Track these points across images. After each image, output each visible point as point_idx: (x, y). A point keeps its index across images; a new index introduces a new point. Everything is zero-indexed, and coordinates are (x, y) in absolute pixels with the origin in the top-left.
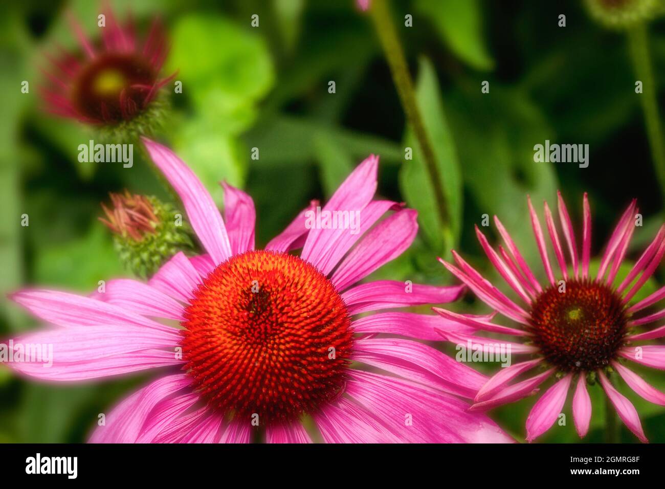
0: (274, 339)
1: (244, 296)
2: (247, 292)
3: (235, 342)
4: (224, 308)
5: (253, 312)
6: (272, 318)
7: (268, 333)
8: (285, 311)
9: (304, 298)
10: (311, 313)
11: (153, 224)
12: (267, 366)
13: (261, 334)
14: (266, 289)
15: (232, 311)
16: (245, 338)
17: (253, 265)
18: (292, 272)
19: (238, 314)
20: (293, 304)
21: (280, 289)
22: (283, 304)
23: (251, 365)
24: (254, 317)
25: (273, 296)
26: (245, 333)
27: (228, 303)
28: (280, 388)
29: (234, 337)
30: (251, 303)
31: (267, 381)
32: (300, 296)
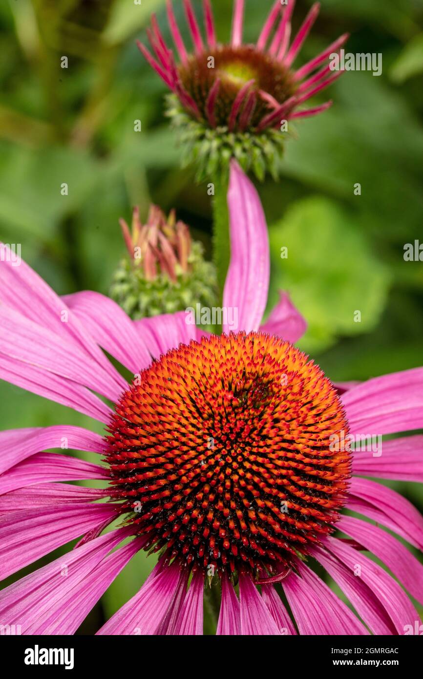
0: (244, 450)
1: (241, 376)
2: (247, 375)
3: (194, 421)
4: (207, 375)
5: (240, 401)
6: (258, 423)
7: (240, 437)
8: (279, 425)
9: (311, 429)
10: (307, 450)
11: (179, 270)
12: (215, 474)
13: (231, 433)
14: (273, 386)
15: (215, 385)
16: (210, 425)
17: (276, 352)
18: (317, 390)
19: (220, 391)
20: (294, 424)
21: (290, 397)
22: (283, 415)
23: (196, 461)
24: (236, 407)
25: (275, 399)
26: (214, 419)
27: (217, 373)
28: (210, 515)
29: (197, 415)
30: (244, 390)
31: (200, 495)
32: (307, 423)
